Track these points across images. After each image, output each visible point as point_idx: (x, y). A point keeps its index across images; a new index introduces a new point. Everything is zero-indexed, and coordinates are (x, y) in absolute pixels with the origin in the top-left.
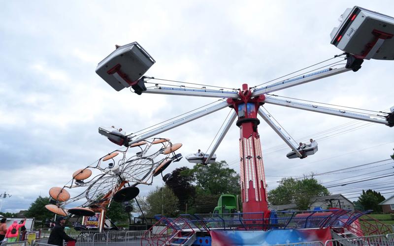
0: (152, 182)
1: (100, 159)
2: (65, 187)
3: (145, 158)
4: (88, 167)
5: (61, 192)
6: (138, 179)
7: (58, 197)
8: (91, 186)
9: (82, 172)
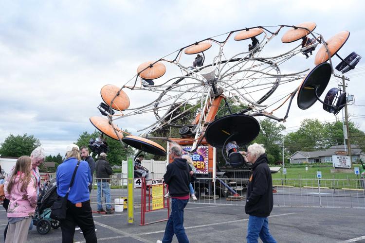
0: (286, 117)
1: (181, 50)
2: (124, 87)
3: (262, 60)
4: (160, 60)
5: (118, 95)
6: (249, 98)
7: (112, 102)
8: (164, 93)
9: (151, 66)
